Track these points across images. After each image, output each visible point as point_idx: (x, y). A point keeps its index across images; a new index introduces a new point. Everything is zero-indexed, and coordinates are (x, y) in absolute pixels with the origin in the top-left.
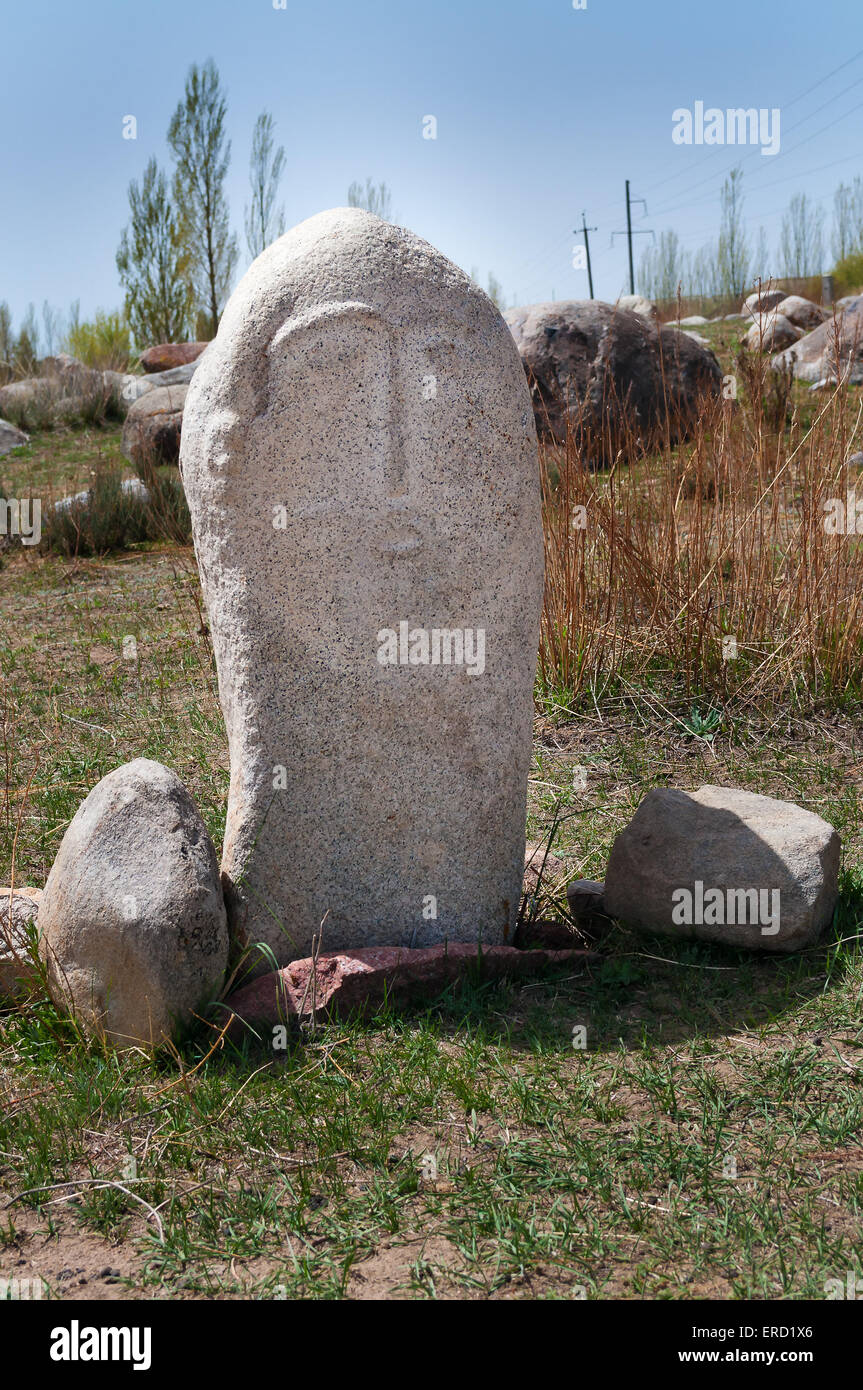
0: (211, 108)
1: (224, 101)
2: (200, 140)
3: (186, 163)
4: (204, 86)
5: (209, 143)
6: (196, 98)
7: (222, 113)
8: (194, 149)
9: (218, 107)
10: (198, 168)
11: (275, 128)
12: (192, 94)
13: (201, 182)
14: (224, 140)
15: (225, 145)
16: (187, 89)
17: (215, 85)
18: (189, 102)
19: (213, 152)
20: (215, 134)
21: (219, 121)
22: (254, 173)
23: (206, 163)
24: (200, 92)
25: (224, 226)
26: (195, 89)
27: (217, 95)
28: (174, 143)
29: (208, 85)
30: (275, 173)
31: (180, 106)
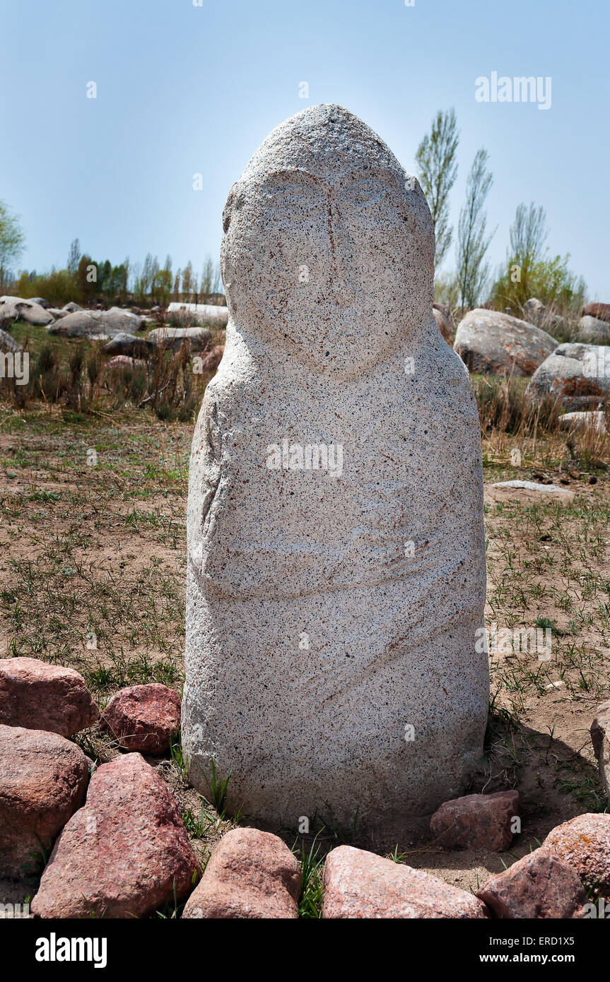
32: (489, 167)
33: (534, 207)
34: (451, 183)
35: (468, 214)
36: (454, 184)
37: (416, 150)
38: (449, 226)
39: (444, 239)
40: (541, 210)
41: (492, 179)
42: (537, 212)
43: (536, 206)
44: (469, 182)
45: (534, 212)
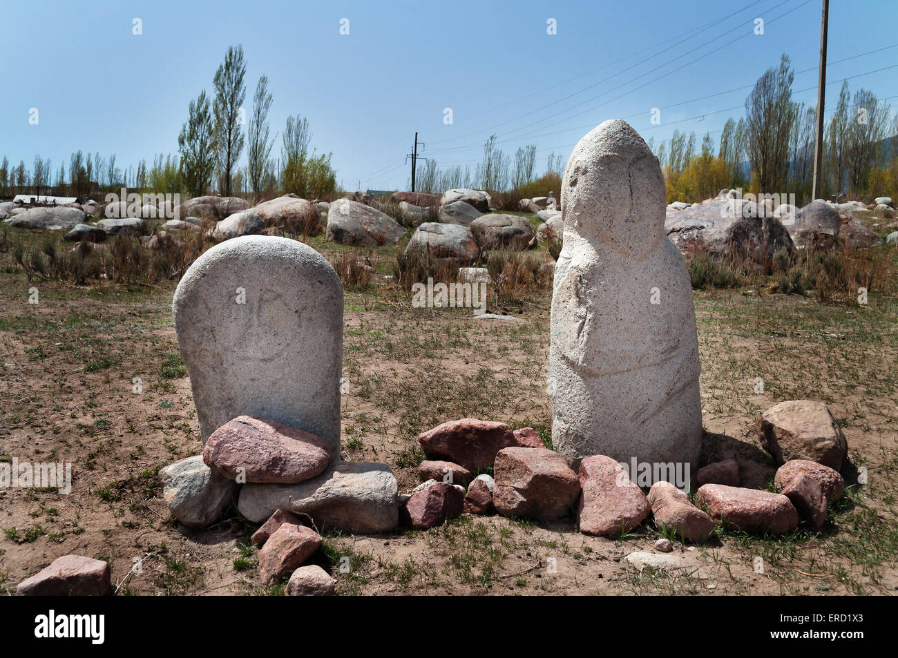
0: (238, 69)
1: (245, 67)
2: (230, 85)
3: (221, 95)
4: (235, 58)
5: (235, 87)
6: (231, 63)
7: (243, 72)
8: (226, 88)
9: (242, 69)
10: (228, 99)
11: (269, 84)
12: (228, 61)
13: (229, 106)
14: (243, 86)
15: (243, 89)
16: (226, 58)
17: (241, 58)
18: (226, 65)
19: (237, 92)
20: (239, 82)
21: (241, 76)
22: (256, 105)
23: (232, 96)
24: (233, 60)
25: (238, 129)
26: (230, 59)
27: (241, 64)
28: (217, 84)
29: (238, 58)
30: (267, 106)
31: (221, 67)
32: (269, 89)
33: (300, 118)
34: (241, 101)
35: (255, 126)
36: (244, 102)
37: (214, 76)
38: (241, 134)
39: (238, 143)
40: (305, 120)
41: (272, 98)
42: (302, 122)
43: (302, 118)
44: (255, 100)
45: (300, 123)
